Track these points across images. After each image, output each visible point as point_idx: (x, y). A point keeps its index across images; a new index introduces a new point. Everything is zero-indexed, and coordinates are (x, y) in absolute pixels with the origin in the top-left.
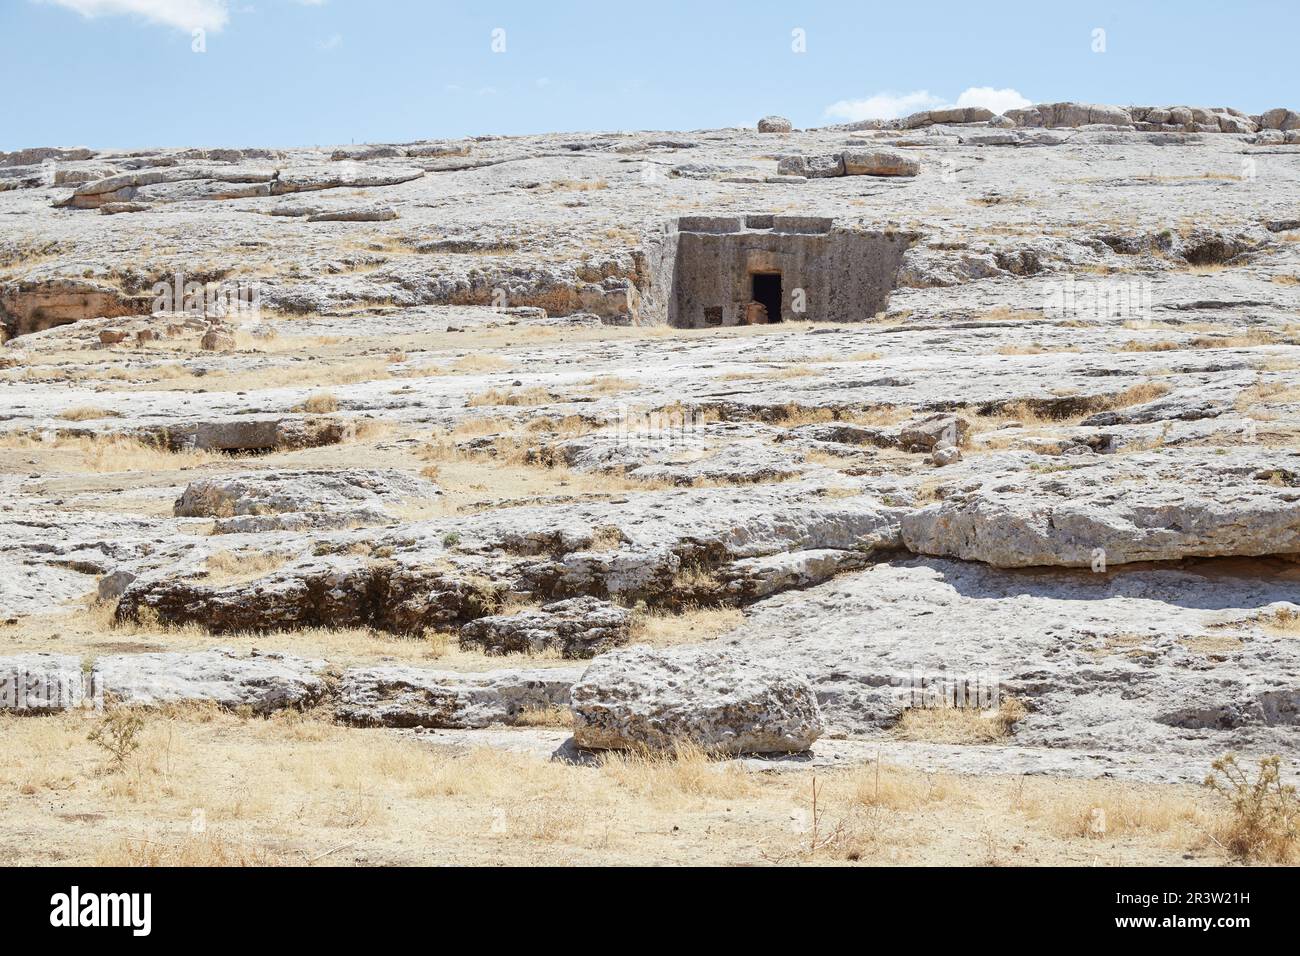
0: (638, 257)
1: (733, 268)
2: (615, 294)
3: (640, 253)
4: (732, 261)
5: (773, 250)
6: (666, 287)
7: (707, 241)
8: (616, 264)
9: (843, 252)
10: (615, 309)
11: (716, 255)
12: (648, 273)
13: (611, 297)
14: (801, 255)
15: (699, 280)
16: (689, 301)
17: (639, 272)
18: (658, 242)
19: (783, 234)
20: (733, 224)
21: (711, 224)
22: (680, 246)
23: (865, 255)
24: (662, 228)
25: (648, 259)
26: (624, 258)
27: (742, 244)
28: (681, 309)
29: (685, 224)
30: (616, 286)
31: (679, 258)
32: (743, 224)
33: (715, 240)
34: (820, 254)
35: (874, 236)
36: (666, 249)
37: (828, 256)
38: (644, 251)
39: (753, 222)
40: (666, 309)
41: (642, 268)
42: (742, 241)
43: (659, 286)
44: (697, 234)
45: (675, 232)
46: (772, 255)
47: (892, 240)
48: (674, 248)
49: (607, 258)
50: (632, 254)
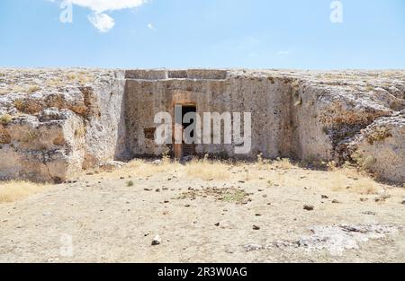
0: (87, 92)
1: (163, 102)
2: (49, 126)
3: (89, 88)
4: (161, 98)
5: (189, 90)
6: (115, 115)
7: (144, 85)
8: (63, 96)
9: (238, 91)
10: (49, 143)
11: (151, 94)
12: (97, 105)
13: (43, 129)
14: (209, 93)
15: (139, 110)
16: (133, 125)
17: (87, 104)
18: (107, 82)
19: (195, 80)
20: (161, 74)
21: (146, 74)
22: (126, 88)
23: (255, 93)
24: (112, 74)
25: (96, 93)
26: (72, 92)
27: (168, 86)
28: (128, 129)
29: (129, 74)
30: (53, 117)
31: (126, 96)
32: (167, 75)
33: (149, 84)
34: (222, 92)
35: (260, 80)
36: (114, 88)
37: (228, 93)
38: (93, 87)
39: (173, 74)
40: (116, 132)
41: (91, 101)
42: (168, 85)
43: (108, 115)
44: (138, 80)
45: (122, 78)
46: (189, 93)
47: (273, 83)
48: (122, 89)
49: (55, 92)
50: (82, 89)
